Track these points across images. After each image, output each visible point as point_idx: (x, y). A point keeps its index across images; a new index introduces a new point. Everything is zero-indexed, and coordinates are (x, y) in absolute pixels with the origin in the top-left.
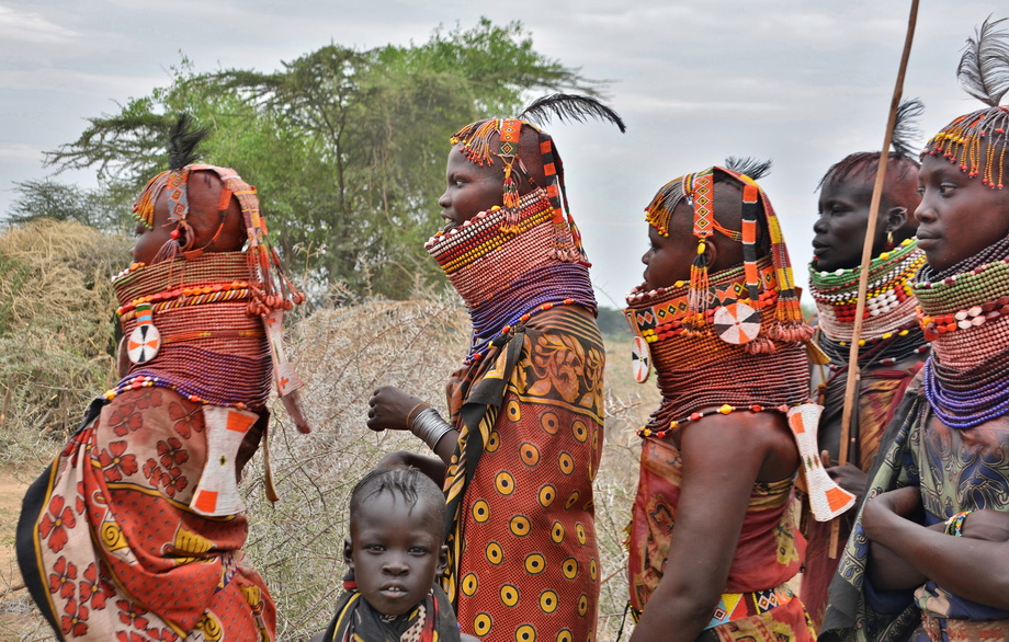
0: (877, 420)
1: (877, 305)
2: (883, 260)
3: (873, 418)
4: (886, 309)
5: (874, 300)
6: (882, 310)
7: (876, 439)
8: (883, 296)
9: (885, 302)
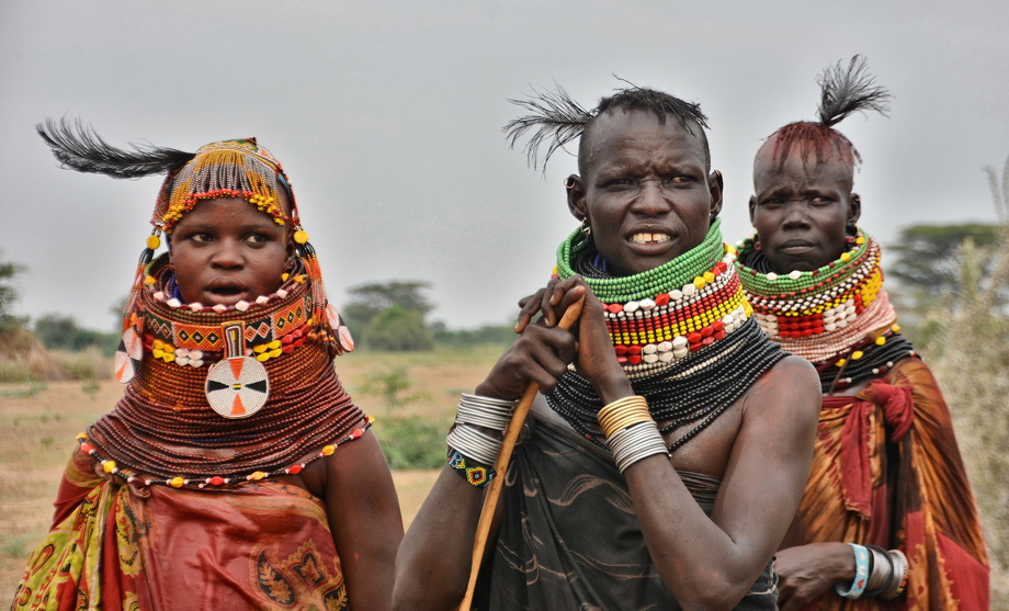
0: (827, 452)
1: (834, 318)
2: (845, 263)
3: (823, 451)
4: (843, 324)
5: (833, 311)
6: (839, 323)
7: (828, 474)
8: (842, 306)
9: (843, 315)
